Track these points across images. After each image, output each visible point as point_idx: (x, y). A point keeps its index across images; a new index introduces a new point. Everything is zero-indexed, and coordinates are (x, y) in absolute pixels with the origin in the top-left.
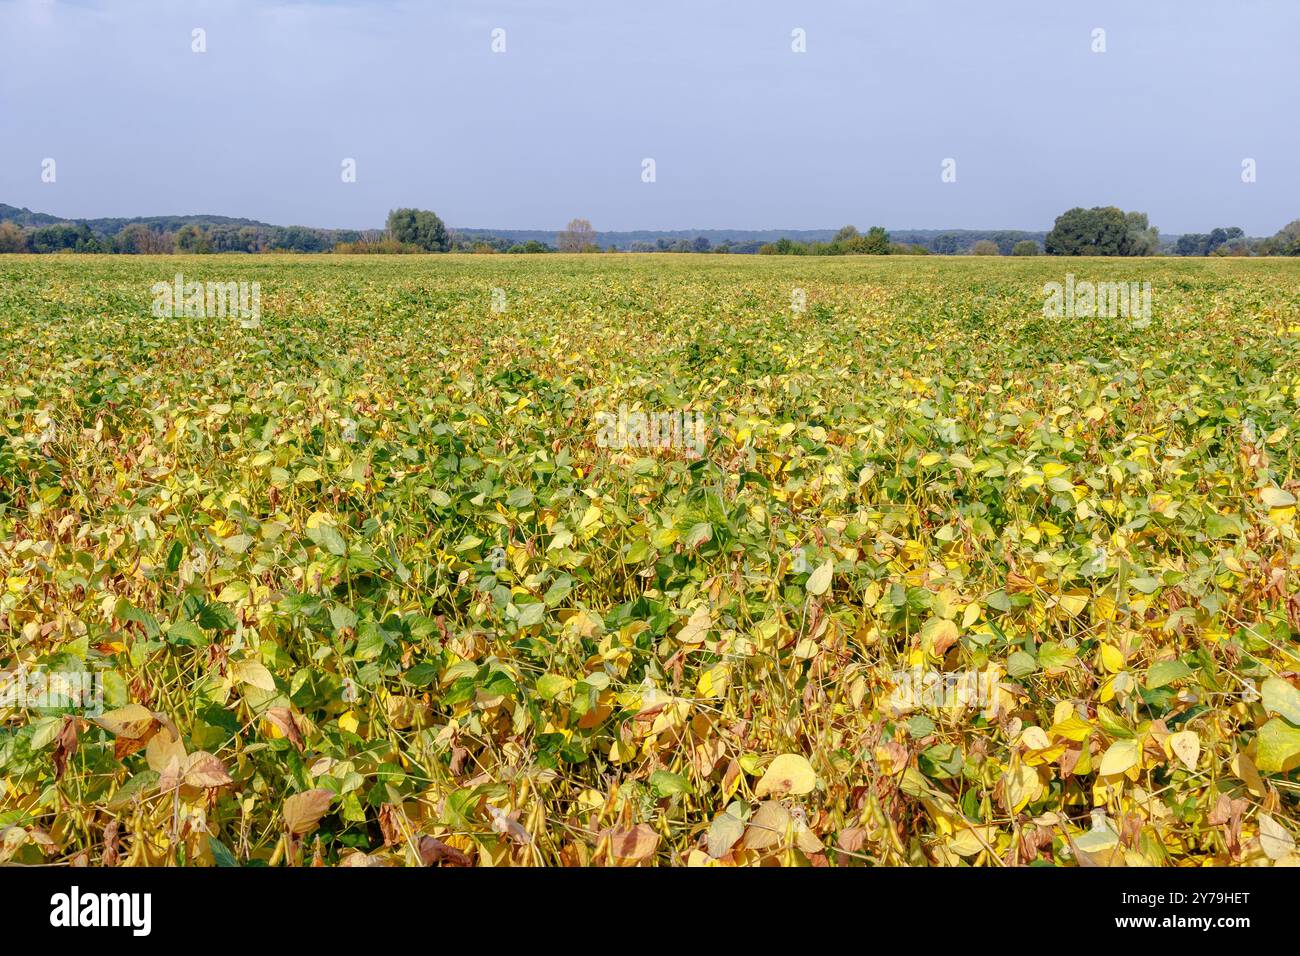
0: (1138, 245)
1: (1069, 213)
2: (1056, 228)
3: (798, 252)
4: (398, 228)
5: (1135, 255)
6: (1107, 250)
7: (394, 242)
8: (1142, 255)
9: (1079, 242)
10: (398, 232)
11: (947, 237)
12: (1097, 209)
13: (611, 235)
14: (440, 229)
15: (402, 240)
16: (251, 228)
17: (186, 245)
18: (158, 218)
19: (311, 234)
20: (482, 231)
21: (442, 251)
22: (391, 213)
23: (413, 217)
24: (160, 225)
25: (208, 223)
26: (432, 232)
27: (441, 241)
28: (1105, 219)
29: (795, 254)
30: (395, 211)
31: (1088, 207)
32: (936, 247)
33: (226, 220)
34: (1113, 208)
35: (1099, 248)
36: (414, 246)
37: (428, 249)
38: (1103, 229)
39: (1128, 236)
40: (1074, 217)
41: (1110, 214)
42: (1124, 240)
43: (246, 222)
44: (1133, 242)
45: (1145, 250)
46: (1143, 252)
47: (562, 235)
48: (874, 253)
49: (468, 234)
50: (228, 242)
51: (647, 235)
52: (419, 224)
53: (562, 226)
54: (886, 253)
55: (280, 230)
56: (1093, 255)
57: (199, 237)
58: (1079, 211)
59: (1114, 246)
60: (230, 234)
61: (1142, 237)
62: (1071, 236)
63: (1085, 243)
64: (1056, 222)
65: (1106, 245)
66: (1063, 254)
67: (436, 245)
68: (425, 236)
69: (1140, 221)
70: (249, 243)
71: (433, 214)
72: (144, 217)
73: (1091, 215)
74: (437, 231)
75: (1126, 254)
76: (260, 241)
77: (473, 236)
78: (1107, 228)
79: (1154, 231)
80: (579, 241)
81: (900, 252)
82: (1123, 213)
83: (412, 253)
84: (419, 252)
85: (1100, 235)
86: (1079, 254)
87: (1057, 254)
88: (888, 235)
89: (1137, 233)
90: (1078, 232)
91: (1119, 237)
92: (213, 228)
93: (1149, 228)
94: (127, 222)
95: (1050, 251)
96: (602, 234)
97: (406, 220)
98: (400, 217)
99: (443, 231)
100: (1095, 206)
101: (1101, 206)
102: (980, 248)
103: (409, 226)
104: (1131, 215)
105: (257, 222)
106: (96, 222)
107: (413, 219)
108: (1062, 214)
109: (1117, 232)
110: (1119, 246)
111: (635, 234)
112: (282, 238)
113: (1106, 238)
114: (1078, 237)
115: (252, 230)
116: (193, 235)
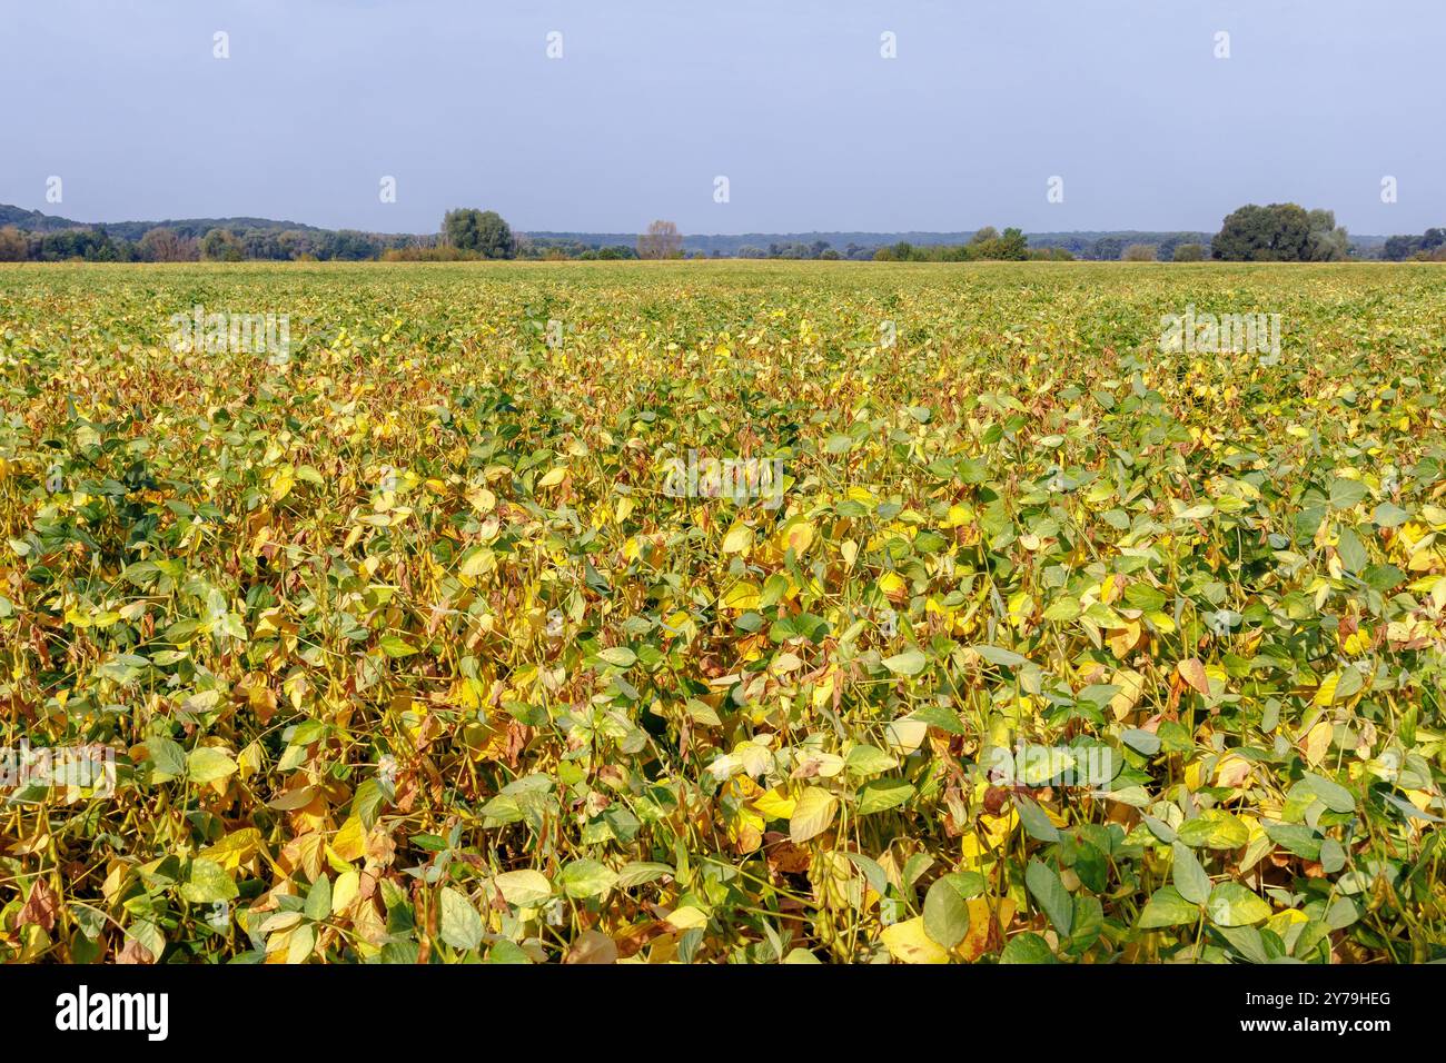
0: (1321, 249)
1: (1240, 211)
2: (1225, 229)
3: (920, 258)
4: (455, 231)
5: (1318, 260)
6: (1285, 254)
7: (450, 248)
8: (1327, 260)
9: (1251, 245)
10: (455, 237)
11: (1110, 240)
12: (1274, 206)
13: (718, 238)
14: (504, 231)
15: (461, 245)
16: (296, 232)
17: (213, 253)
18: (188, 222)
19: (364, 239)
20: (566, 235)
21: (506, 257)
22: (448, 214)
23: (472, 218)
24: (189, 229)
25: (246, 227)
26: (495, 236)
27: (505, 246)
28: (1283, 218)
29: (916, 259)
30: (452, 211)
31: (1263, 204)
32: (1098, 252)
33: (267, 223)
34: (1291, 205)
35: (1276, 253)
36: (473, 253)
37: (490, 256)
38: (1279, 229)
39: (1310, 237)
40: (1245, 216)
41: (1289, 212)
42: (1305, 243)
43: (292, 226)
44: (1316, 244)
45: (1330, 255)
46: (1328, 257)
47: (643, 239)
48: (1008, 258)
49: (547, 238)
50: (266, 249)
51: (761, 238)
52: (480, 227)
53: (642, 230)
54: (1023, 259)
55: (329, 234)
56: (1268, 260)
57: (230, 243)
58: (1252, 208)
59: (1294, 250)
60: (268, 240)
61: (1327, 239)
62: (1243, 237)
63: (1259, 247)
64: (1225, 221)
65: (1284, 248)
66: (1232, 260)
67: (499, 251)
68: (488, 241)
69: (1326, 220)
70: (291, 250)
71: (496, 216)
72: (173, 219)
73: (1266, 213)
74: (501, 236)
75: (1308, 260)
76: (302, 248)
77: (552, 240)
78: (1285, 228)
79: (1342, 232)
80: (662, 245)
81: (1039, 257)
82: (1304, 212)
83: (471, 260)
84: (478, 259)
85: (1277, 237)
86: (1252, 260)
87: (1226, 259)
88: (1025, 238)
89: (1322, 234)
90: (1251, 233)
91: (1299, 239)
92: (251, 232)
93: (1336, 228)
94: (152, 226)
95: (1217, 256)
96: (707, 237)
97: (464, 223)
98: (458, 219)
99: (508, 235)
100: (1271, 203)
101: (1278, 203)
102: (1134, 252)
103: (468, 229)
104: (1314, 212)
105: (303, 225)
106: (117, 227)
107: (473, 221)
108: (1232, 213)
109: (1297, 234)
110: (1299, 250)
111: (748, 238)
112: (329, 245)
113: (1284, 241)
114: (1251, 240)
115: (293, 234)
116: (222, 241)
